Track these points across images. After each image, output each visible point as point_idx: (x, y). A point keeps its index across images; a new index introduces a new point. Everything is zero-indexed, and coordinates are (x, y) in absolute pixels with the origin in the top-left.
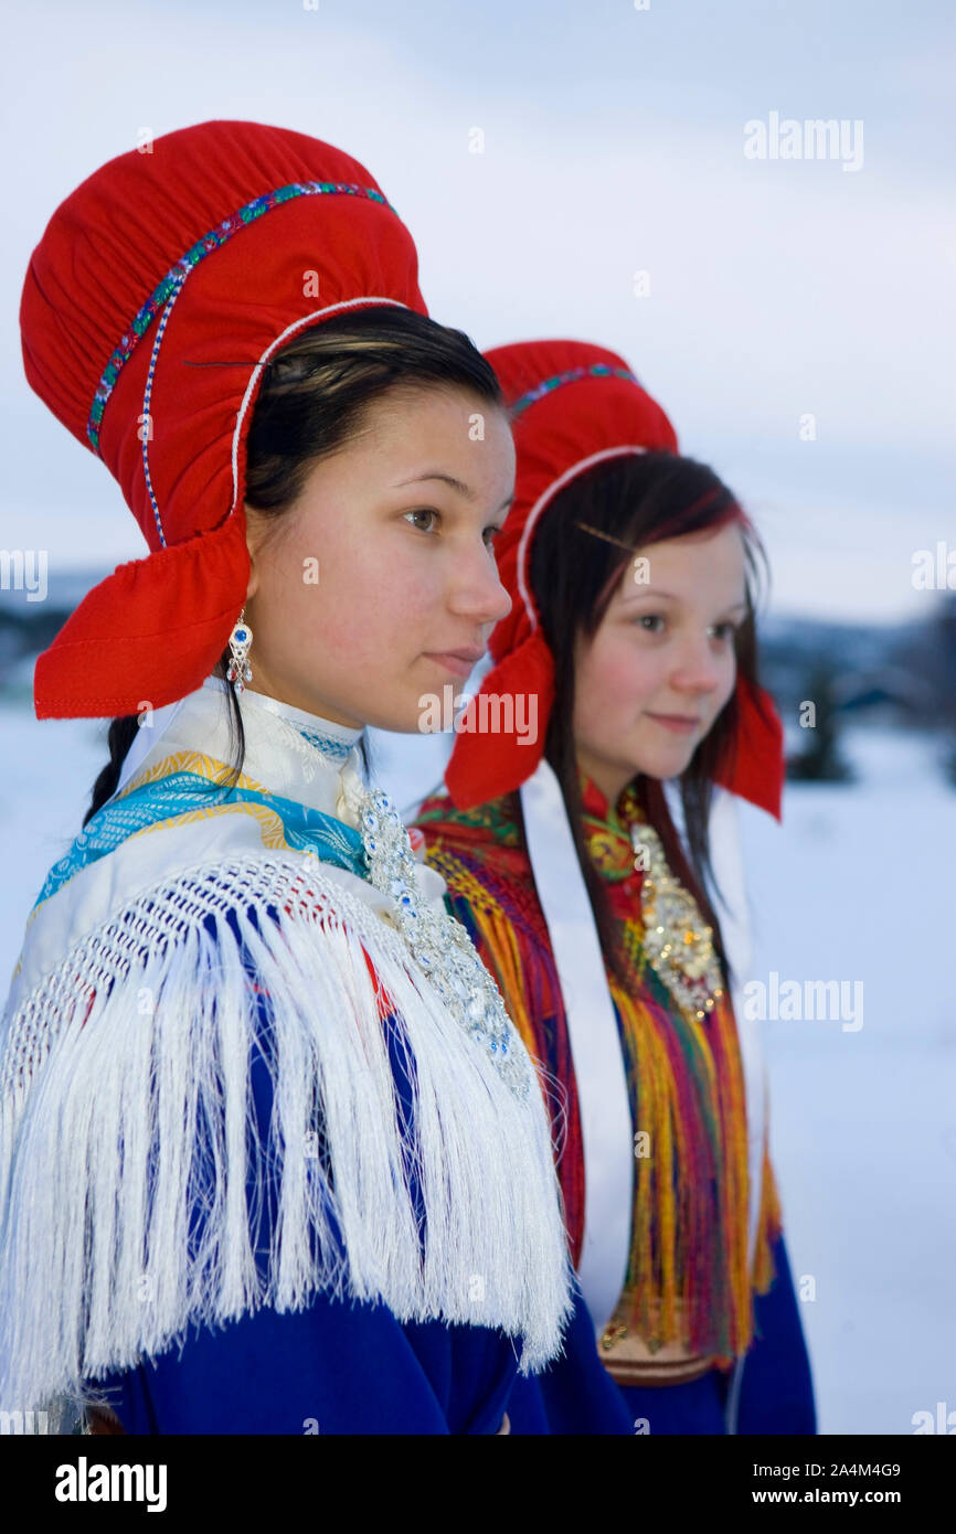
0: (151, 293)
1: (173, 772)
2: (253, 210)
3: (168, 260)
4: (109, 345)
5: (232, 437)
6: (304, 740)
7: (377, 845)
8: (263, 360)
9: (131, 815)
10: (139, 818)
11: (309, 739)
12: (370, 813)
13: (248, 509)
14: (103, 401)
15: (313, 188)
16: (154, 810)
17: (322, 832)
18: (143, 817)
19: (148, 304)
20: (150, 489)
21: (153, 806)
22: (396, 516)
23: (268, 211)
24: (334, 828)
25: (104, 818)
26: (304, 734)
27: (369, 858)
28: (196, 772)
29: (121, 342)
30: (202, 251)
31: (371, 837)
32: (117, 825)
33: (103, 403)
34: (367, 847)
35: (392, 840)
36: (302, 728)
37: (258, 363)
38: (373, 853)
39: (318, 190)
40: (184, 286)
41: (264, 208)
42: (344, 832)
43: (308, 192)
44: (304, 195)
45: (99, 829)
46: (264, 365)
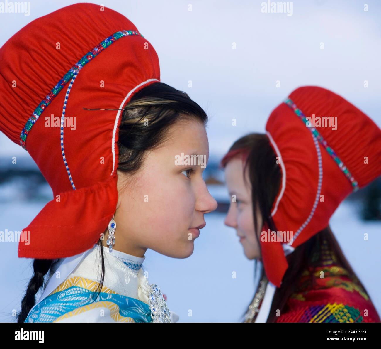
0: (62, 78)
1: (69, 287)
2: (107, 43)
3: (71, 64)
4: (39, 99)
5: (112, 141)
6: (125, 265)
7: (156, 309)
8: (121, 108)
9: (53, 309)
10: (56, 310)
11: (127, 265)
12: (152, 295)
13: (119, 173)
14: (33, 122)
15: (126, 33)
16: (62, 306)
17: (134, 307)
18: (58, 310)
19: (61, 82)
20: (65, 162)
21: (62, 304)
22: (179, 172)
23: (112, 43)
24: (138, 305)
25: (40, 311)
26: (125, 263)
27: (153, 315)
28: (79, 285)
29: (46, 98)
30: (86, 60)
31: (153, 306)
32: (46, 314)
33: (33, 123)
34: (152, 310)
35: (161, 306)
36: (124, 261)
37: (119, 109)
38: (155, 313)
39: (128, 34)
40: (78, 75)
41: (110, 42)
42: (143, 306)
43: (125, 35)
44: (124, 36)
45: (39, 316)
46: (121, 110)
